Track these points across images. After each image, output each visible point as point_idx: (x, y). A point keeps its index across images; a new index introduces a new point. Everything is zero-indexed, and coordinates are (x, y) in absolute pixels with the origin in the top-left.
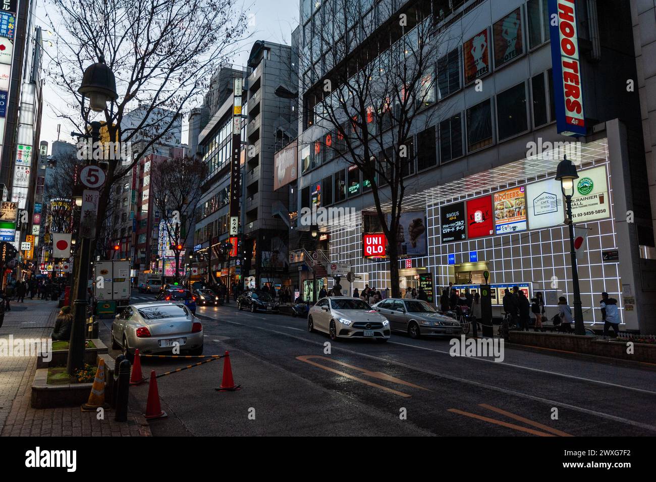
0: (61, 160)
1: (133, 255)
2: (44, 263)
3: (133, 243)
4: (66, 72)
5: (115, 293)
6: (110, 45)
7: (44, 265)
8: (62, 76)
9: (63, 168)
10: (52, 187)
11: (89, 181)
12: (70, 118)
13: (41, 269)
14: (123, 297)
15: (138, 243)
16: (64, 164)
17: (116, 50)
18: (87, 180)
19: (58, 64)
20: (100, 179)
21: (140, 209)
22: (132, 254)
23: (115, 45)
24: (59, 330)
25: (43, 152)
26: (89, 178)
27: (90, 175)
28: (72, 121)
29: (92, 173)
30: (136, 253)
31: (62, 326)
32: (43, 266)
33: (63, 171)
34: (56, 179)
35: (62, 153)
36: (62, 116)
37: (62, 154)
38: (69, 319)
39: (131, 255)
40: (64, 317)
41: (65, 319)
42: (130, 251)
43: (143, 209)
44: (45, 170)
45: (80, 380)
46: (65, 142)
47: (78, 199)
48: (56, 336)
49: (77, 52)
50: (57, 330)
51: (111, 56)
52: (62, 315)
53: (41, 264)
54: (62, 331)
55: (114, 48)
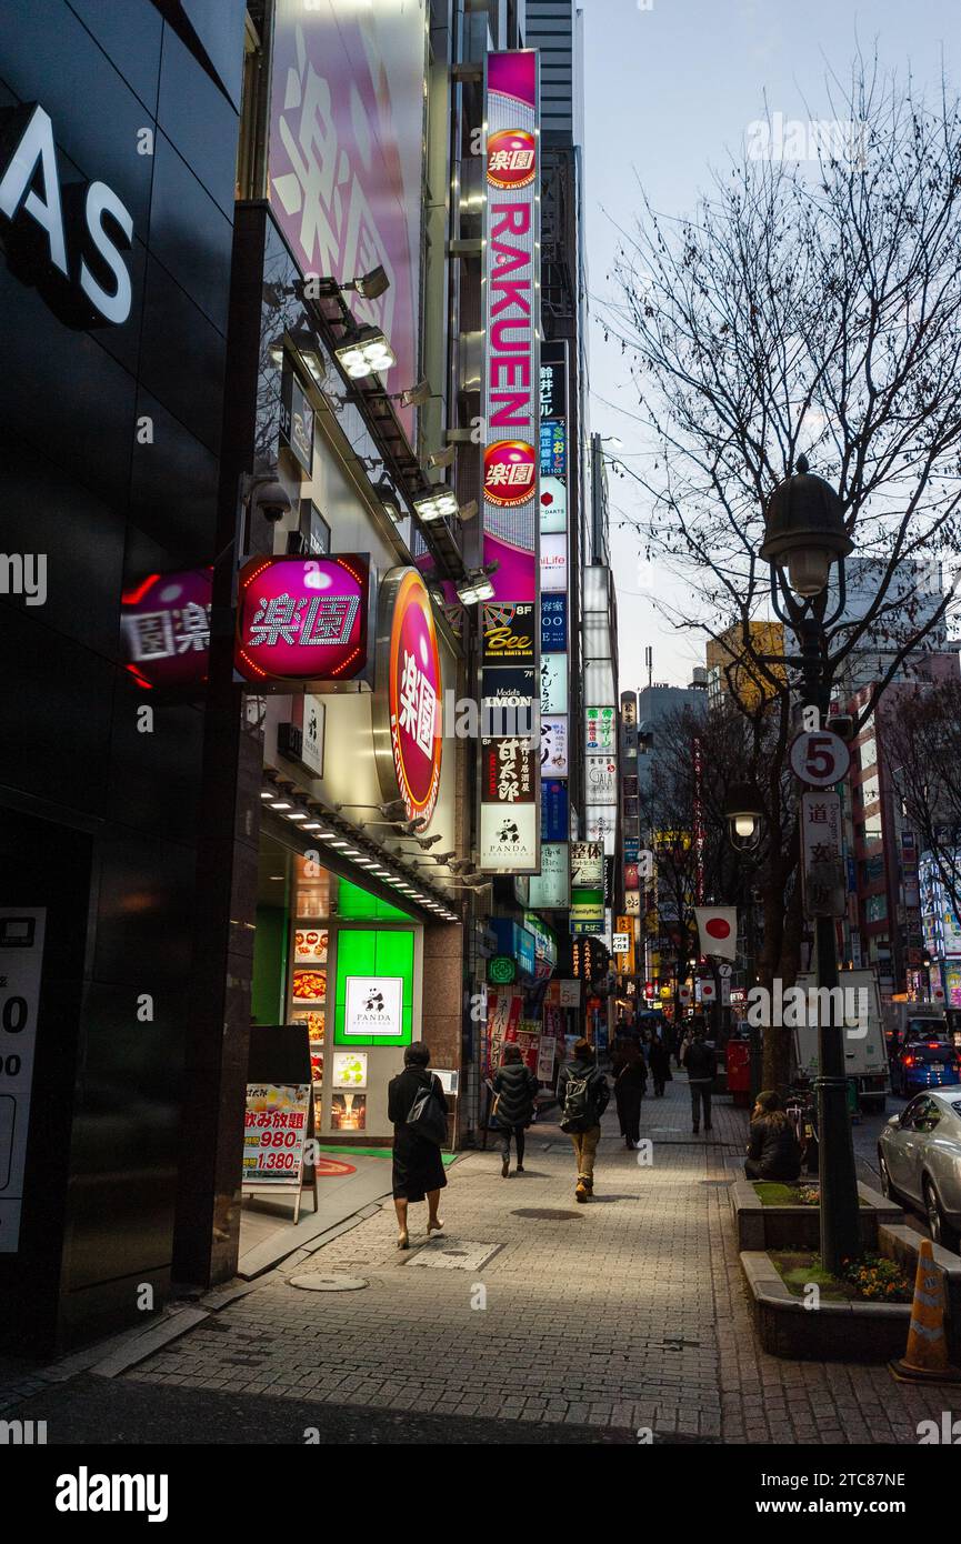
0: (667, 731)
1: (859, 953)
2: (651, 981)
3: (854, 922)
4: (689, 518)
5: (848, 1056)
6: (780, 428)
7: (653, 985)
8: (682, 530)
9: (671, 749)
10: (653, 796)
11: (812, 770)
12: (703, 626)
13: (648, 996)
14: (868, 1067)
15: (868, 921)
16: (673, 739)
17: (793, 437)
18: (807, 767)
19: (672, 504)
20: (836, 761)
21: (860, 829)
22: (856, 951)
23: (790, 426)
24: (761, 1153)
25: (629, 717)
26: (810, 763)
27: (812, 755)
28: (709, 631)
29: (818, 748)
30: (865, 947)
31: (767, 1142)
32: (650, 990)
33: (674, 756)
34: (657, 776)
35: (668, 713)
36: (686, 624)
37: (665, 716)
38: (780, 1125)
39: (854, 954)
40: (767, 1120)
41: (771, 1126)
42: (849, 944)
43: (867, 829)
44: (634, 760)
45: (866, 1291)
46: (666, 685)
47: (741, 820)
48: (756, 1168)
49: (710, 467)
50: (755, 1155)
51: (784, 453)
52: (763, 1114)
53: (647, 985)
54: (769, 1154)
55: (788, 434)
